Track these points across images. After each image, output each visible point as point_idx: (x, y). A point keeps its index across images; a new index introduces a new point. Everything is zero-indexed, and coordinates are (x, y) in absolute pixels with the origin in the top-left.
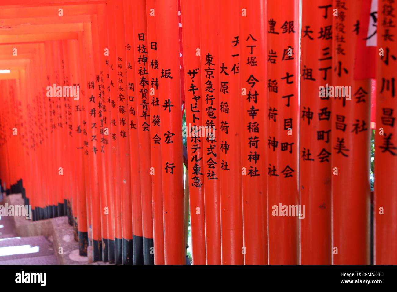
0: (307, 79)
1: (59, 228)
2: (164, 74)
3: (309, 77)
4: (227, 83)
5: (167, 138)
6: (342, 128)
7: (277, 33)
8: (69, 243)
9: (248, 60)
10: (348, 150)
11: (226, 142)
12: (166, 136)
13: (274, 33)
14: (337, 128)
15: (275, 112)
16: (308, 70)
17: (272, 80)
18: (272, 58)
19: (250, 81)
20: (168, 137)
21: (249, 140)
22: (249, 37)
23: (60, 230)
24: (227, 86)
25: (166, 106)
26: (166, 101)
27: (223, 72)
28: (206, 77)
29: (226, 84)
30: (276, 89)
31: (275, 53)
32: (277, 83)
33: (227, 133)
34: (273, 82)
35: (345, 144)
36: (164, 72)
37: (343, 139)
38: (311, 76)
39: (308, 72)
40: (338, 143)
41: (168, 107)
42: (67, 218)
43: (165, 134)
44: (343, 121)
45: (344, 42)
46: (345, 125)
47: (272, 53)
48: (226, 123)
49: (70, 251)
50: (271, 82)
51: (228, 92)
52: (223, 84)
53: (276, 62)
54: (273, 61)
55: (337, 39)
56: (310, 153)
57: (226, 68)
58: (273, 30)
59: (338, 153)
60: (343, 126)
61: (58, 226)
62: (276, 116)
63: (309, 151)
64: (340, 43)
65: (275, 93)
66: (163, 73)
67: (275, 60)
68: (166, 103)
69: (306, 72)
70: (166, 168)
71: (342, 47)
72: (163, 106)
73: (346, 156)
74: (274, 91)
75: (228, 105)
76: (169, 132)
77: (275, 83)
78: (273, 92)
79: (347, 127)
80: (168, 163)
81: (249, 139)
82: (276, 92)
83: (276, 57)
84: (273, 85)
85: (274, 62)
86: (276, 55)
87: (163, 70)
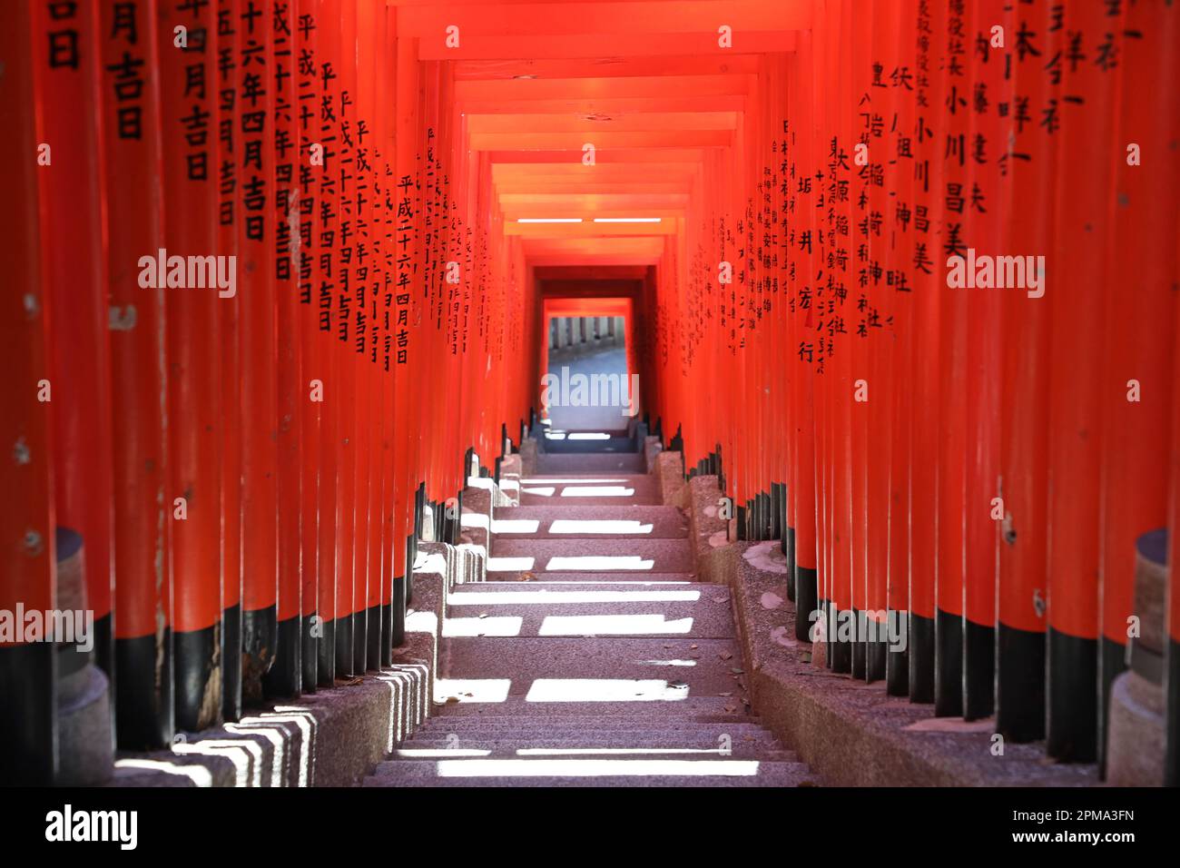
0: (903, 155)
1: (700, 493)
2: (803, 186)
3: (906, 152)
4: (847, 182)
5: (804, 298)
6: (923, 227)
7: (884, 86)
8: (712, 518)
9: (862, 138)
10: (931, 263)
11: (842, 285)
12: (803, 295)
13: (879, 85)
14: (917, 228)
15: (879, 219)
16: (904, 140)
17: (876, 165)
18: (876, 128)
19: (864, 175)
20: (806, 297)
21: (861, 275)
22: (864, 100)
23: (701, 496)
24: (847, 189)
25: (804, 243)
26: (804, 234)
27: (841, 164)
28: (831, 177)
29: (846, 185)
30: (882, 180)
31: (881, 120)
32: (882, 171)
33: (844, 269)
34: (877, 167)
35: (927, 253)
36: (803, 182)
37: (924, 245)
38: (908, 149)
39: (905, 145)
40: (918, 252)
41: (807, 245)
42: (717, 477)
43: (801, 292)
44: (925, 215)
45: (927, 85)
46: (928, 222)
47: (876, 120)
48: (843, 253)
49: (712, 532)
50: (874, 169)
51: (847, 199)
52: (841, 185)
53: (882, 134)
54: (877, 133)
55: (918, 81)
56: (906, 278)
57: (846, 157)
58: (879, 80)
59: (917, 267)
60: (925, 223)
61: (701, 490)
62: (881, 225)
63: (903, 275)
64: (922, 87)
65: (880, 187)
66: (801, 184)
67: (880, 131)
68: (804, 237)
69: (902, 144)
70: (801, 352)
71: (924, 95)
72: (800, 243)
73: (927, 272)
74: (879, 184)
75: (846, 222)
76: (807, 289)
77: (880, 169)
78: (876, 186)
79: (930, 225)
80: (803, 343)
81: (861, 272)
82: (881, 185)
83: (882, 125)
84: (877, 174)
85: (879, 135)
86: (882, 122)
87: (801, 179)
